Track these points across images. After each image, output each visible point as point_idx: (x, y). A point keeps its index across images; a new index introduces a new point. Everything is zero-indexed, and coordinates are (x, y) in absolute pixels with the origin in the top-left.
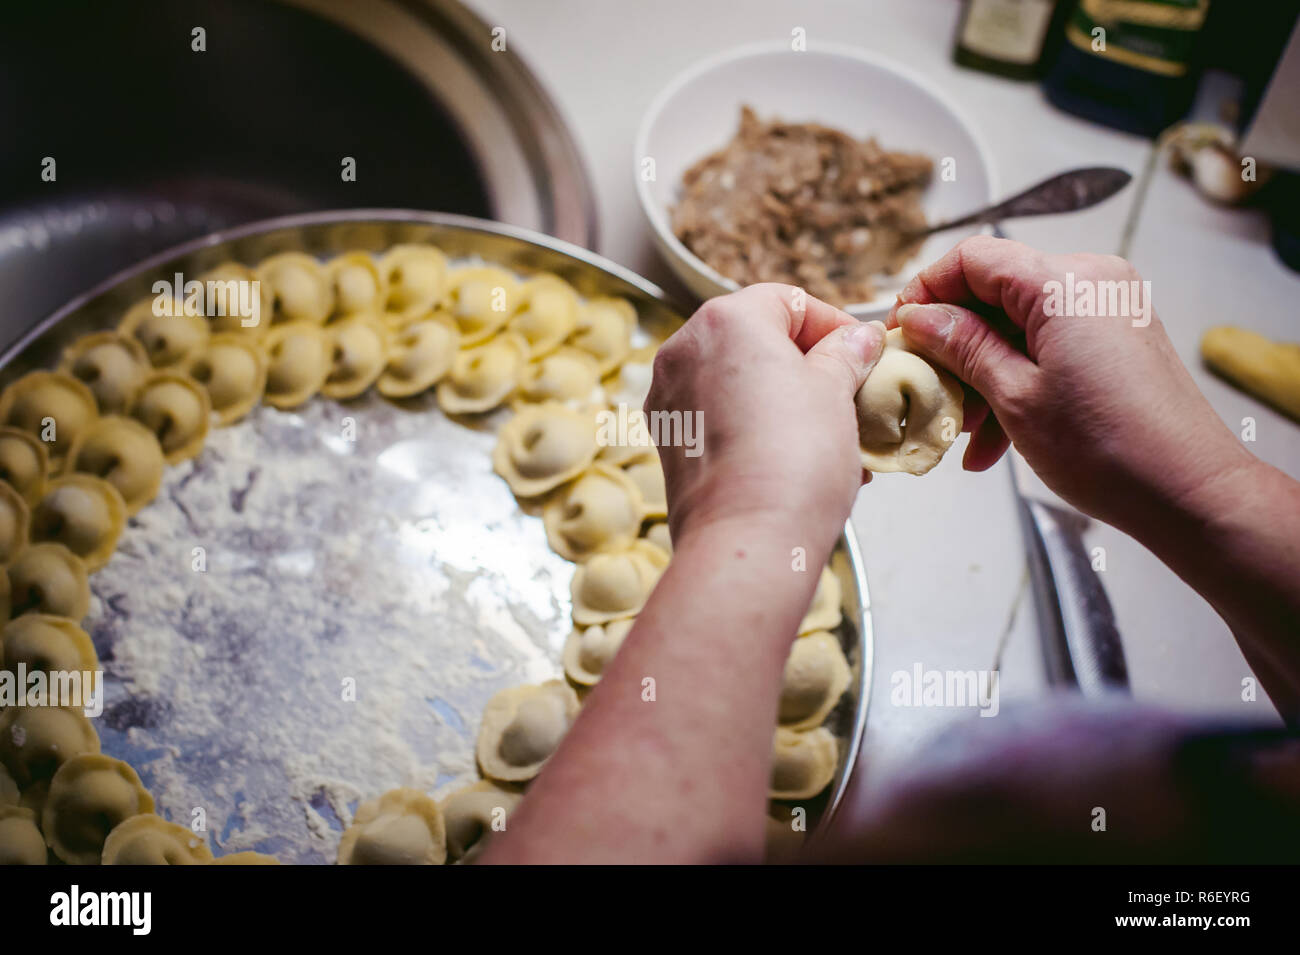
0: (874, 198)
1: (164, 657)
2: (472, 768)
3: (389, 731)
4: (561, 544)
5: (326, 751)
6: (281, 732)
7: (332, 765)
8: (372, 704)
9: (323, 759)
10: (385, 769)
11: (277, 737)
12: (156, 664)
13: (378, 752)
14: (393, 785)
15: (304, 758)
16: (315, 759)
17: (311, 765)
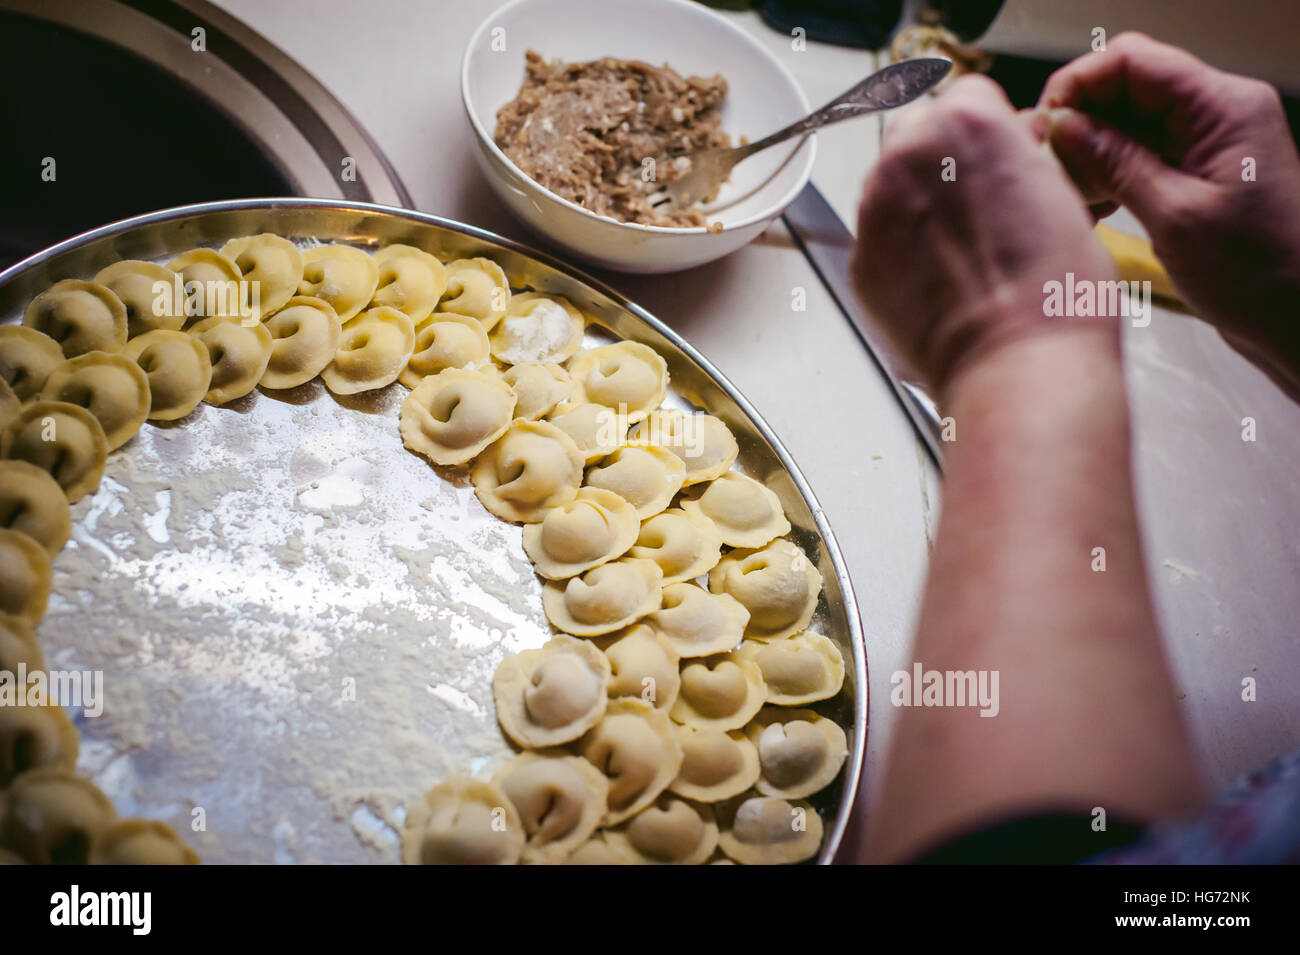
0: (686, 124)
1: (142, 705)
2: (502, 744)
3: (406, 728)
4: (504, 509)
5: (352, 764)
6: (296, 754)
7: (361, 775)
8: (379, 705)
9: (350, 771)
10: (417, 767)
11: (294, 761)
12: (136, 715)
13: (402, 752)
14: (433, 781)
15: (332, 776)
16: (342, 774)
17: (340, 781)
